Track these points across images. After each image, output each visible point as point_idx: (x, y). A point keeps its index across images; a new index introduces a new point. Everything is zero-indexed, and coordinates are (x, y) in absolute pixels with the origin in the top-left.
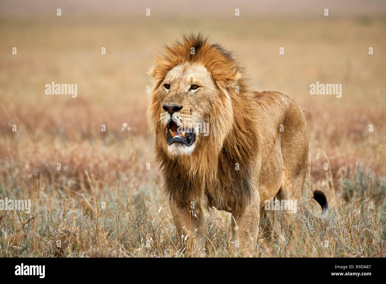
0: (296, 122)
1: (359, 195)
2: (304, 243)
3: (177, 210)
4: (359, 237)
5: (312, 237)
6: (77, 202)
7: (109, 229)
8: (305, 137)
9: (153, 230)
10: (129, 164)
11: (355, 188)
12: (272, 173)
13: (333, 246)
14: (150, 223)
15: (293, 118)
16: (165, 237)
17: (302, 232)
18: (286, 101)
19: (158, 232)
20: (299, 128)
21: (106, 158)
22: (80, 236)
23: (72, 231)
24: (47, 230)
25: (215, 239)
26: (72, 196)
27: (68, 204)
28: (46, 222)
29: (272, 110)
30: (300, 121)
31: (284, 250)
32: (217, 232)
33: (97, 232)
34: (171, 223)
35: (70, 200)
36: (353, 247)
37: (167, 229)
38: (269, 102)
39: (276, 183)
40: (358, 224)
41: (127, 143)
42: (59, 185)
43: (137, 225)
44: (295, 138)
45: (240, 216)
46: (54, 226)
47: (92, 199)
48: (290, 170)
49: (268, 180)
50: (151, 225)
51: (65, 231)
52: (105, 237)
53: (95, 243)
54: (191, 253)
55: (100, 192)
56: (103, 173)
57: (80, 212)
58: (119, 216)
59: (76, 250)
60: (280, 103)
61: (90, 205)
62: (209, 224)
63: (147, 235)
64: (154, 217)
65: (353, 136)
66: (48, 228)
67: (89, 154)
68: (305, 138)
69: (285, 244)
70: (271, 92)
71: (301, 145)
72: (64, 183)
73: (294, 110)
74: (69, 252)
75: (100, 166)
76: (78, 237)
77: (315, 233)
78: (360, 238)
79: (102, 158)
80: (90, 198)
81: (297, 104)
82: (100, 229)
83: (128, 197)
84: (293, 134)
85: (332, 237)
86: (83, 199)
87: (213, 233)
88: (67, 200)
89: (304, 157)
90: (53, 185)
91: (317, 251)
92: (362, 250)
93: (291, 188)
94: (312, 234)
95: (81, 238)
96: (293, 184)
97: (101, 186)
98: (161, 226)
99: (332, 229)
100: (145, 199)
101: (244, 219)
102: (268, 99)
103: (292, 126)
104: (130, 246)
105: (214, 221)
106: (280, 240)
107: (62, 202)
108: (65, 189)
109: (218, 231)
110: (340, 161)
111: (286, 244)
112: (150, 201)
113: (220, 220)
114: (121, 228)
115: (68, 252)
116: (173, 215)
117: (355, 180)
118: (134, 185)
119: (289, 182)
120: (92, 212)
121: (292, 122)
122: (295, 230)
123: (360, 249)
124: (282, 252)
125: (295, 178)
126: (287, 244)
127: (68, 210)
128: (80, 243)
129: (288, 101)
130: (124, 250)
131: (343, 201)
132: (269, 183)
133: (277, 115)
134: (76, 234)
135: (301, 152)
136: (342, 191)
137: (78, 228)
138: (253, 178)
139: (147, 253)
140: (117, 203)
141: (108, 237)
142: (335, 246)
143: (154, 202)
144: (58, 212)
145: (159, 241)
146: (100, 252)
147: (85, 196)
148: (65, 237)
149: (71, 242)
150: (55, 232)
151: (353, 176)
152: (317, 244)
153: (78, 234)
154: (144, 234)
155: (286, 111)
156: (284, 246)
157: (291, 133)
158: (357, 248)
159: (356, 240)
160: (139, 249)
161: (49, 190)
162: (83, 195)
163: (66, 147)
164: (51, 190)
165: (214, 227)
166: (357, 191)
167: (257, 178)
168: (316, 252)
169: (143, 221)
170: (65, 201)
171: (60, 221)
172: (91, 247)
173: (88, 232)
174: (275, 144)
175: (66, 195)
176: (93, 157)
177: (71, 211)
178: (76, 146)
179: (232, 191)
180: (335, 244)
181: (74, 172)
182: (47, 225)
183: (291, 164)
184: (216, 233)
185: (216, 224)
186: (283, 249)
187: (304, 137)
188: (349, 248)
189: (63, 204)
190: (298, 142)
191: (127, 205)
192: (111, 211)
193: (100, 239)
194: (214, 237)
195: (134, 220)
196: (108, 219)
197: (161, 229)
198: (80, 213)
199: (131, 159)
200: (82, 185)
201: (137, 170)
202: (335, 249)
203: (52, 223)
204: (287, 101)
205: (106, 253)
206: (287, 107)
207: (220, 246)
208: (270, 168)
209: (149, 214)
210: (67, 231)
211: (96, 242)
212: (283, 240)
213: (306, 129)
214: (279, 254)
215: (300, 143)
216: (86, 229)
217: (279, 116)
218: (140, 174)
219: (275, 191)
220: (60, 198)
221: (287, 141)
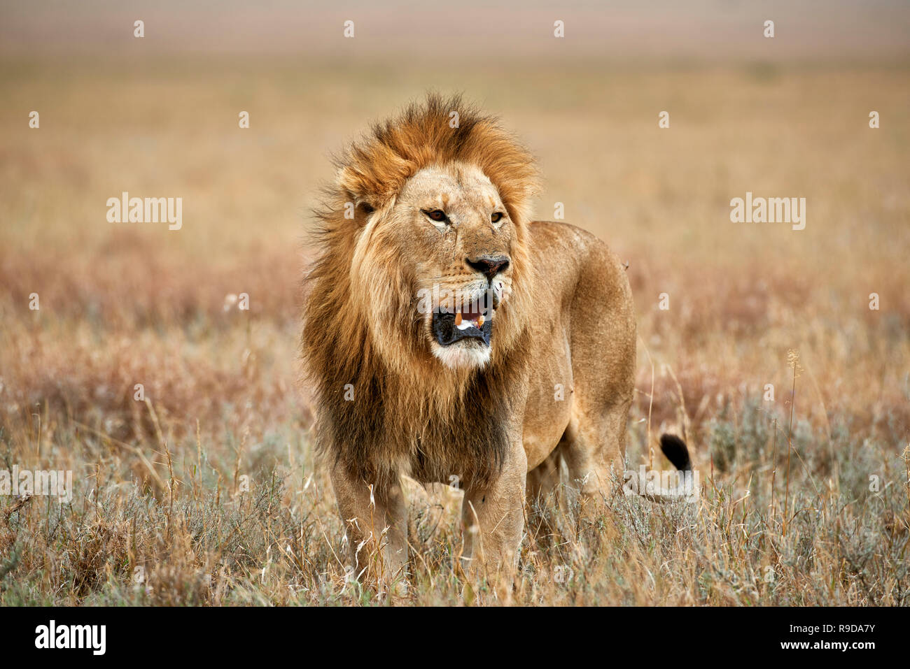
0: (606, 289)
1: (749, 456)
2: (627, 562)
3: (347, 485)
4: (749, 550)
5: (645, 549)
6: (127, 466)
7: (195, 527)
8: (627, 324)
9: (292, 530)
10: (241, 382)
11: (740, 441)
12: (546, 400)
13: (691, 570)
14: (286, 514)
15: (598, 281)
16: (319, 545)
17: (622, 537)
18: (581, 242)
19: (304, 534)
20: (612, 304)
21: (191, 369)
22: (133, 540)
23: (115, 530)
24: (60, 528)
25: (430, 550)
26: (114, 452)
27: (107, 469)
28: (57, 509)
29: (549, 261)
30: (615, 287)
31: (581, 576)
32: (434, 535)
33: (170, 532)
34: (334, 513)
35: (111, 462)
36: (735, 572)
37: (323, 528)
38: (541, 244)
39: (554, 422)
40: (744, 520)
41: (238, 335)
42: (85, 428)
43: (259, 516)
44: (603, 325)
45: (484, 500)
46: (74, 519)
47: (159, 459)
48: (590, 396)
49: (537, 415)
50: (290, 517)
51: (100, 529)
52: (188, 545)
53: (165, 557)
54: (377, 580)
55: (176, 445)
56: (185, 403)
57: (133, 488)
58: (218, 498)
59: (124, 571)
60: (567, 247)
61: (154, 472)
62: (417, 516)
63: (281, 539)
64: (295, 499)
65: (734, 325)
66: (61, 521)
67: (153, 360)
68: (627, 327)
69: (584, 563)
70: (550, 222)
71: (616, 340)
72: (98, 422)
73: (600, 262)
74: (108, 575)
75: (179, 387)
76: (128, 542)
77: (650, 540)
78: (750, 552)
79: (182, 369)
80: (155, 456)
81: (608, 251)
82: (177, 525)
83: (237, 456)
84: (598, 315)
85: (688, 549)
86: (140, 459)
87: (427, 537)
88: (103, 461)
89: (624, 369)
90: (72, 429)
91: (655, 579)
92: (754, 579)
93: (593, 436)
94: (645, 543)
95: (134, 545)
96: (598, 427)
97: (179, 432)
98: (310, 520)
99: (688, 531)
100: (277, 460)
101: (493, 508)
102: (540, 236)
103: (595, 298)
104: (242, 564)
105: (428, 510)
106: (574, 555)
107: (92, 464)
108: (101, 438)
109: (438, 532)
110: (708, 382)
111: (587, 563)
112: (287, 464)
113: (441, 510)
114: (223, 525)
115: (106, 576)
116: (338, 496)
117: (739, 424)
118: (250, 430)
119: (587, 422)
120: (158, 488)
121: (595, 288)
122: (607, 532)
123: (749, 576)
124: (577, 580)
125: (602, 415)
126: (590, 563)
127: (107, 483)
128: (133, 556)
129: (587, 242)
130: (230, 572)
131: (712, 470)
132: (538, 423)
133: (561, 272)
134: (124, 537)
135: (617, 357)
136: (712, 448)
137: (128, 523)
138: (513, 417)
139: (279, 580)
140: (214, 470)
141: (193, 543)
142: (694, 568)
143: (296, 468)
144: (83, 487)
145: (306, 553)
146: (176, 578)
147: (144, 453)
148: (98, 542)
149: (112, 553)
150: (77, 531)
151: (736, 415)
152: (654, 564)
153: (128, 537)
154: (273, 537)
155: (582, 264)
156: (583, 567)
157: (594, 312)
158: (744, 575)
159: (742, 558)
160: (263, 571)
161: (63, 438)
162: (139, 450)
163: (102, 344)
164: (67, 438)
165: (427, 524)
166: (745, 447)
167: (519, 417)
168: (654, 582)
169: (271, 508)
170: (99, 462)
171: (87, 506)
172: (158, 566)
173: (150, 532)
174: (552, 334)
175: (101, 450)
176: (162, 367)
177: (114, 485)
178: (125, 342)
179: (466, 446)
180: (695, 564)
181: (119, 398)
182: (60, 515)
183: (593, 383)
184: (432, 537)
185: (432, 517)
186: (581, 574)
187: (624, 322)
188: (726, 574)
189: (94, 470)
190: (609, 334)
191: (237, 473)
192: (201, 486)
193: (176, 547)
194: (429, 547)
195: (253, 506)
196: (194, 503)
197: (311, 527)
198: (132, 490)
199: (245, 372)
200: (138, 429)
201: (259, 396)
202: (694, 576)
203: (70, 512)
204: (585, 243)
205: (190, 580)
206: (583, 255)
207: (441, 565)
208: (541, 388)
209: (284, 493)
210: (104, 530)
211: (167, 553)
212: (580, 554)
213: (630, 305)
214: (572, 584)
215: (614, 337)
216: (146, 524)
217: (563, 273)
218: (266, 405)
219: (552, 440)
220: (89, 455)
221: (585, 332)
